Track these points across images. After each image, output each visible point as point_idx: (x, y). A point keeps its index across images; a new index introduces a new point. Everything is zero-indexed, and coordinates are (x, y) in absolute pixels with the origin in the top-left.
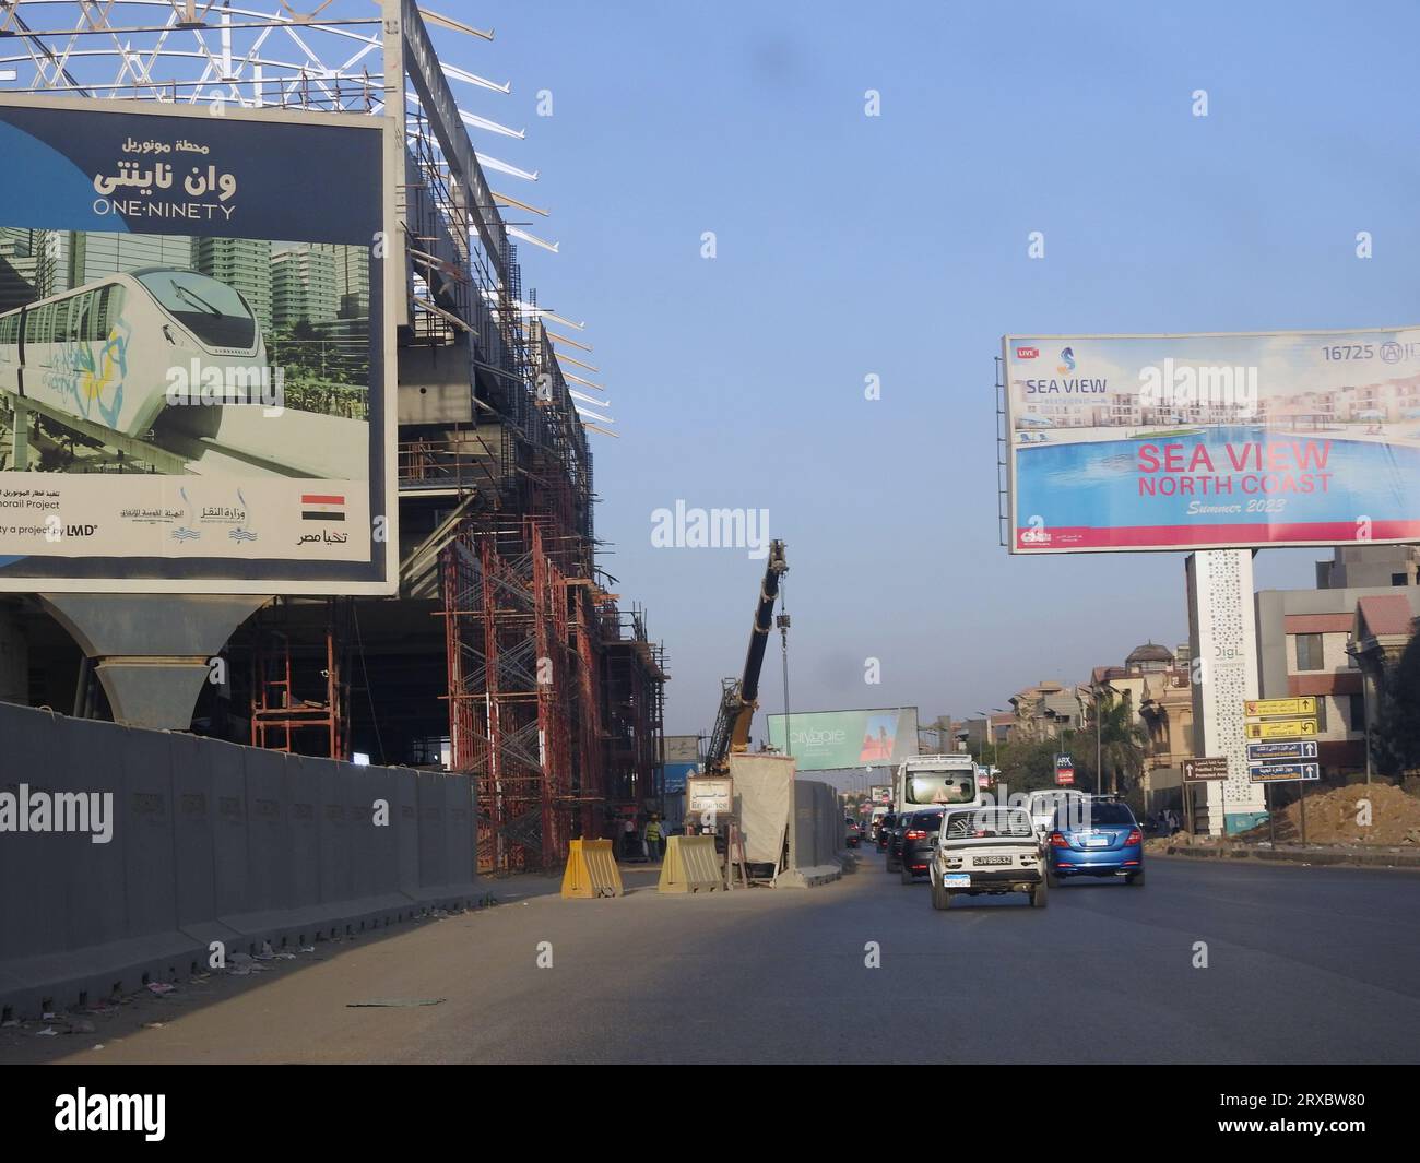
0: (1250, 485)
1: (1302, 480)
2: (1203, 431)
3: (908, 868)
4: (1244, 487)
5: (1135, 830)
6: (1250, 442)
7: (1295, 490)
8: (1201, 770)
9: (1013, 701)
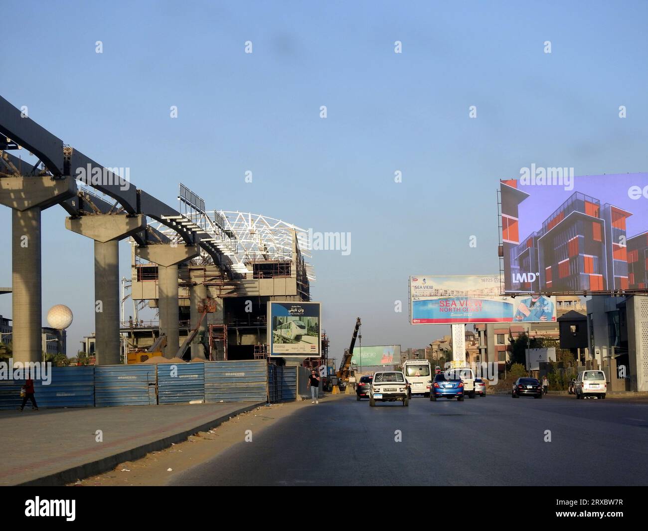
0: (465, 310)
1: (476, 309)
2: (454, 298)
6: (465, 300)
7: (474, 311)
9: (430, 345)
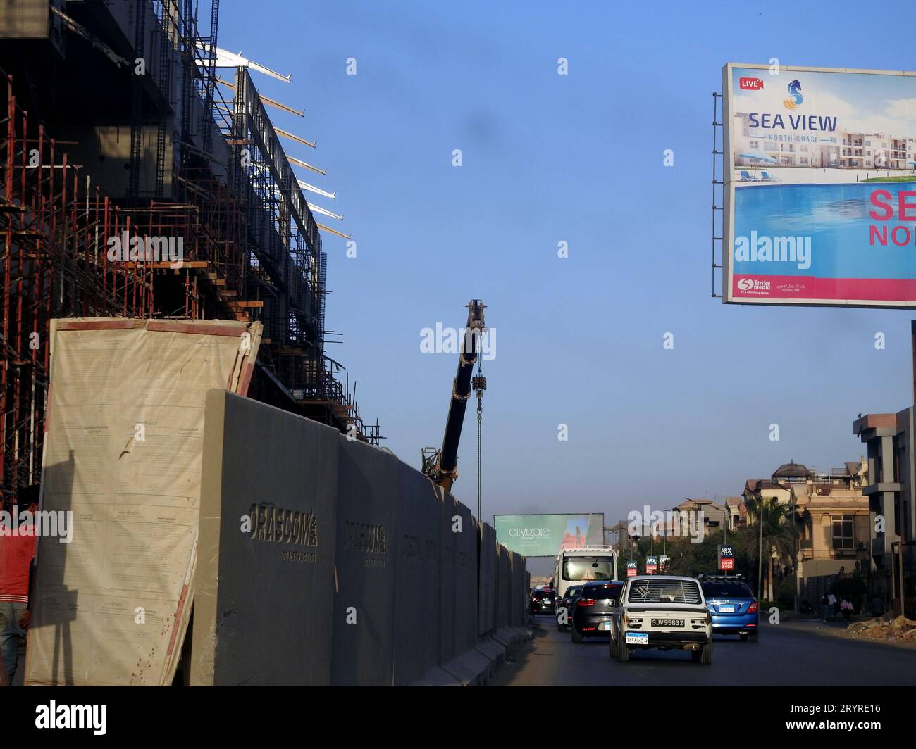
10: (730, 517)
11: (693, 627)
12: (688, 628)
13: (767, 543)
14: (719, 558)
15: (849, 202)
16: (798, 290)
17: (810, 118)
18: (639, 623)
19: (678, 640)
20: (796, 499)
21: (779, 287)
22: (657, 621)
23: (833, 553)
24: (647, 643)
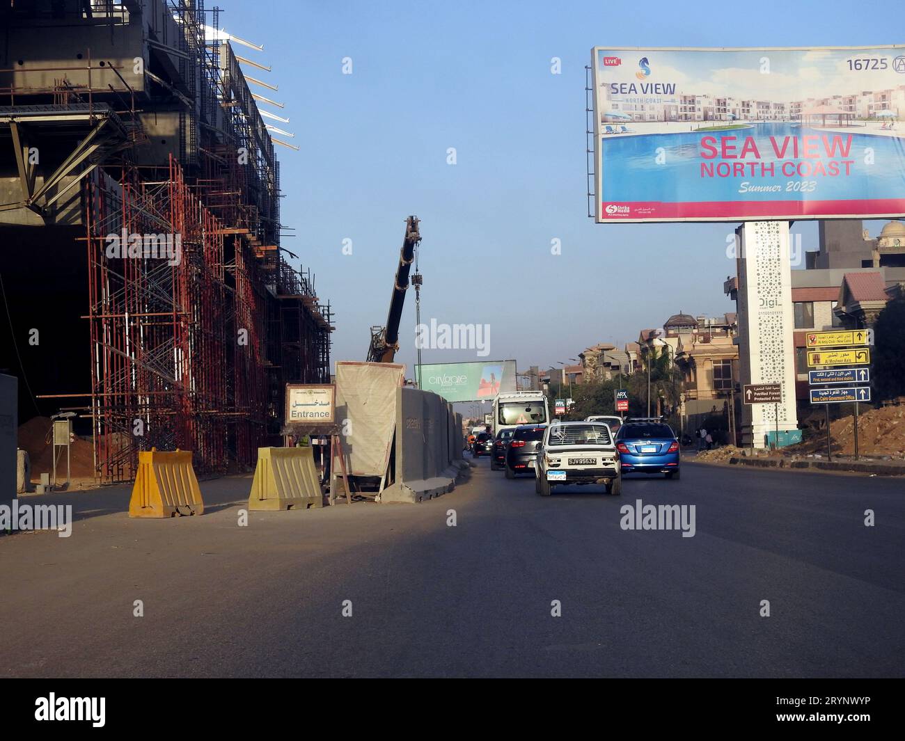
0: (789, 169)
1: (830, 166)
2: (753, 126)
3: (512, 468)
4: (784, 170)
5: (675, 441)
6: (789, 135)
7: (825, 175)
8: (758, 394)
9: (582, 356)
10: (630, 361)
11: (604, 464)
12: (600, 465)
13: (656, 388)
14: (616, 400)
15: (685, 146)
16: (650, 212)
17: (656, 85)
18: (559, 463)
19: (591, 476)
20: (683, 347)
21: (636, 210)
22: (573, 460)
23: (714, 393)
24: (565, 479)
